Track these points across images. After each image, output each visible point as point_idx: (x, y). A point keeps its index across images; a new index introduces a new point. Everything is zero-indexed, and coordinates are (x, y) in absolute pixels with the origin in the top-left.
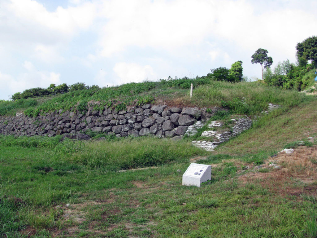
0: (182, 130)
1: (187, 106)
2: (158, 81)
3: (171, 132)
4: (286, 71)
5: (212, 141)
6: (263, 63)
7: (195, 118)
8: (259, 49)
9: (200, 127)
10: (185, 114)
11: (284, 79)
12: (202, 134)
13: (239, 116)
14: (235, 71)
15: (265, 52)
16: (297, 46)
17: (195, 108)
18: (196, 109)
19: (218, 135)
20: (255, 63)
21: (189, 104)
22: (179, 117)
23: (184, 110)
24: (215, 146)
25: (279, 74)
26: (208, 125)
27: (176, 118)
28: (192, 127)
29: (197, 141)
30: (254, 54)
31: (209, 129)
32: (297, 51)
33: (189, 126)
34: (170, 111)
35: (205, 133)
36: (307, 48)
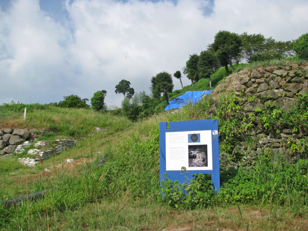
0: (12, 149)
1: (19, 127)
2: (2, 105)
3: (2, 150)
4: (142, 101)
5: (34, 158)
6: (126, 93)
7: (24, 138)
8: (122, 80)
9: (28, 146)
10: (15, 135)
11: (140, 108)
12: (28, 152)
13: (65, 137)
14: (97, 99)
15: (128, 83)
16: (152, 80)
17: (24, 130)
18: (26, 130)
19: (41, 153)
20: (118, 93)
21: (21, 126)
22: (10, 138)
23: (15, 131)
24: (37, 162)
25: (136, 104)
26: (34, 144)
27: (7, 138)
28: (21, 146)
29: (23, 158)
30: (118, 84)
31: (35, 148)
32: (152, 84)
33: (18, 145)
34: (3, 131)
35: (31, 152)
36: (158, 82)
